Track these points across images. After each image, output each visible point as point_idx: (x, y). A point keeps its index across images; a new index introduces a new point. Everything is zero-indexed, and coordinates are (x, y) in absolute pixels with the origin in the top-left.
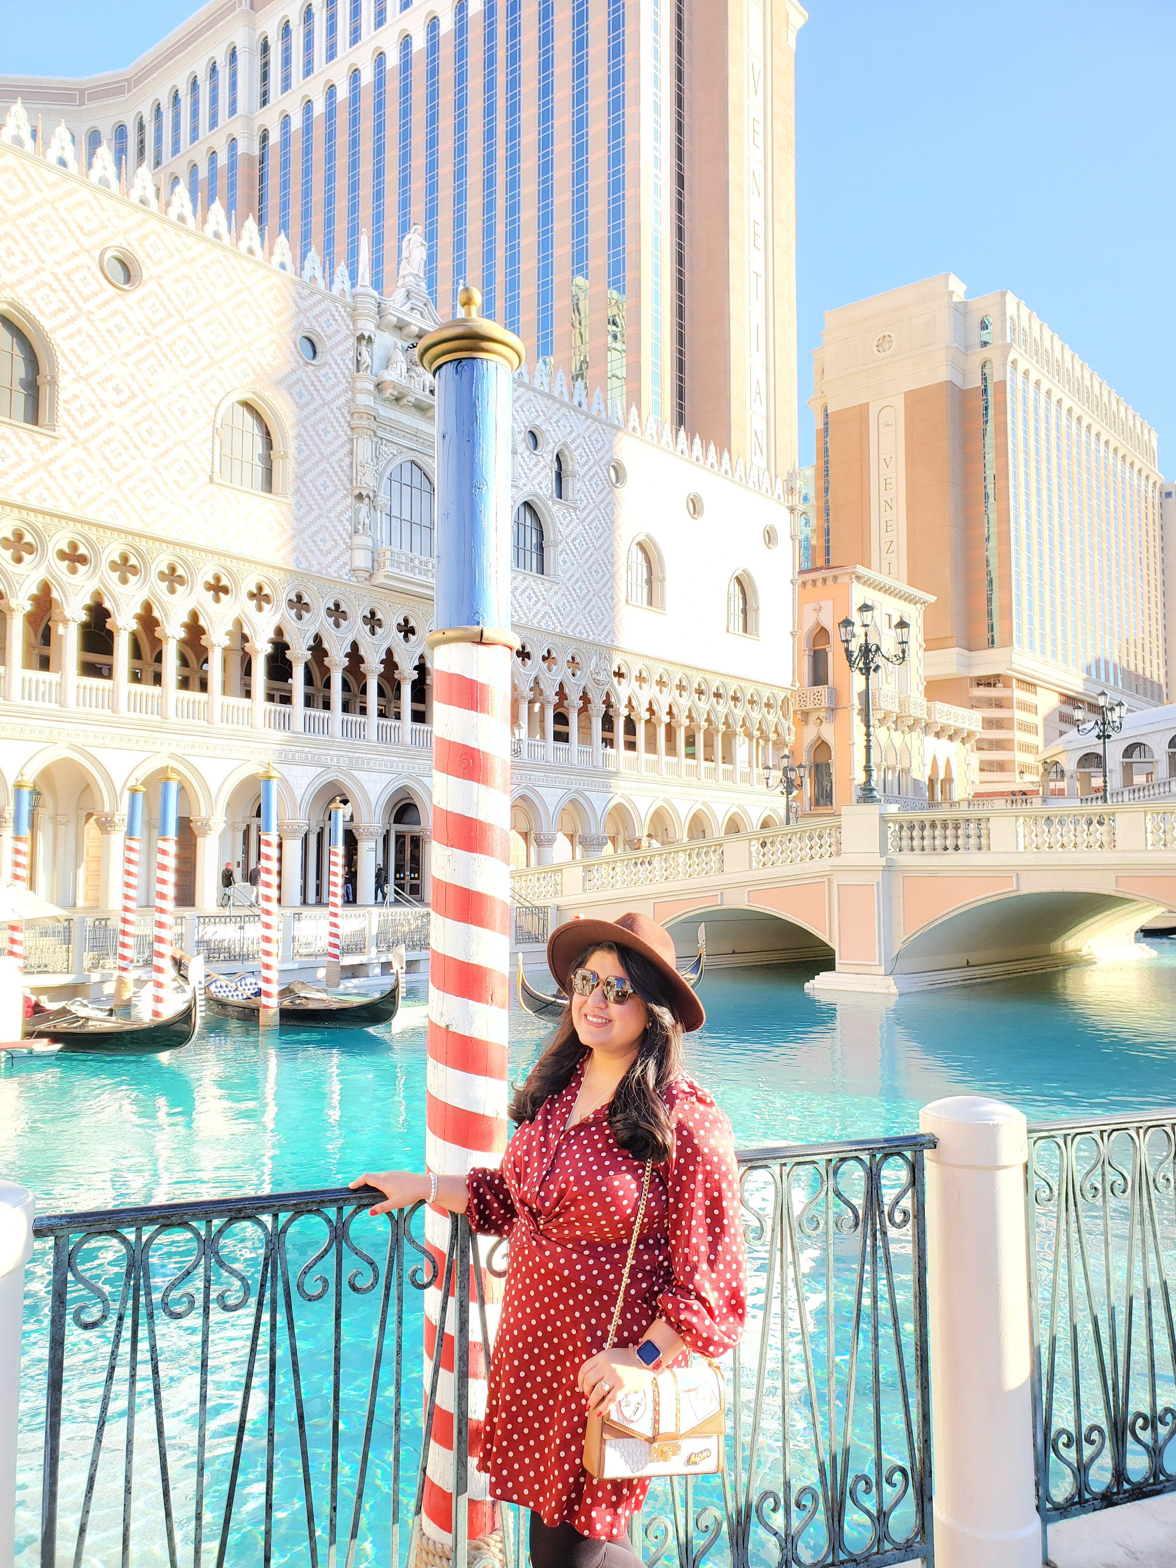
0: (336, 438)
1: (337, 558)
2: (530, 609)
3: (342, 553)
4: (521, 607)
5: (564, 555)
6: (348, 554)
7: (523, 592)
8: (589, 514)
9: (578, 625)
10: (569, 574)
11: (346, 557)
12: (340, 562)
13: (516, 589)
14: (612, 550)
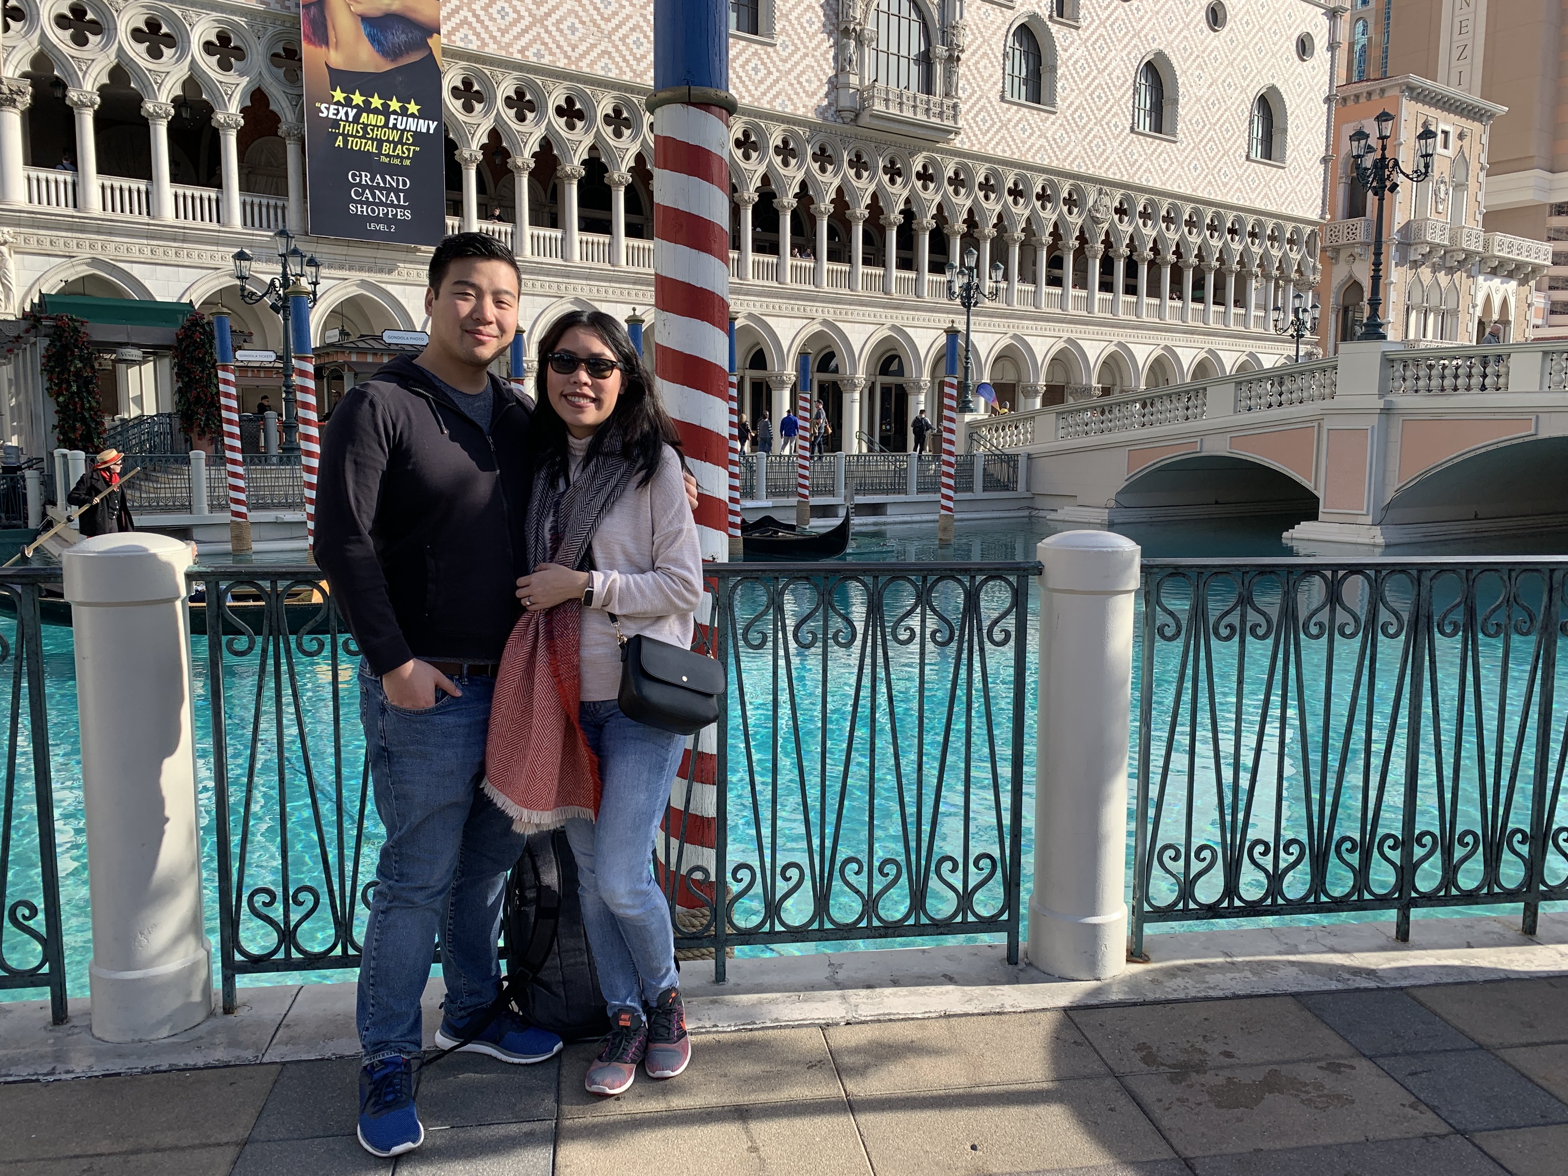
1: (822, 99)
2: (1024, 142)
4: (1014, 140)
5: (1063, 81)
6: (834, 95)
7: (1016, 125)
8: (1093, 33)
9: (1077, 157)
10: (1068, 102)
11: (832, 98)
12: (826, 103)
13: (1009, 120)
14: (1118, 72)
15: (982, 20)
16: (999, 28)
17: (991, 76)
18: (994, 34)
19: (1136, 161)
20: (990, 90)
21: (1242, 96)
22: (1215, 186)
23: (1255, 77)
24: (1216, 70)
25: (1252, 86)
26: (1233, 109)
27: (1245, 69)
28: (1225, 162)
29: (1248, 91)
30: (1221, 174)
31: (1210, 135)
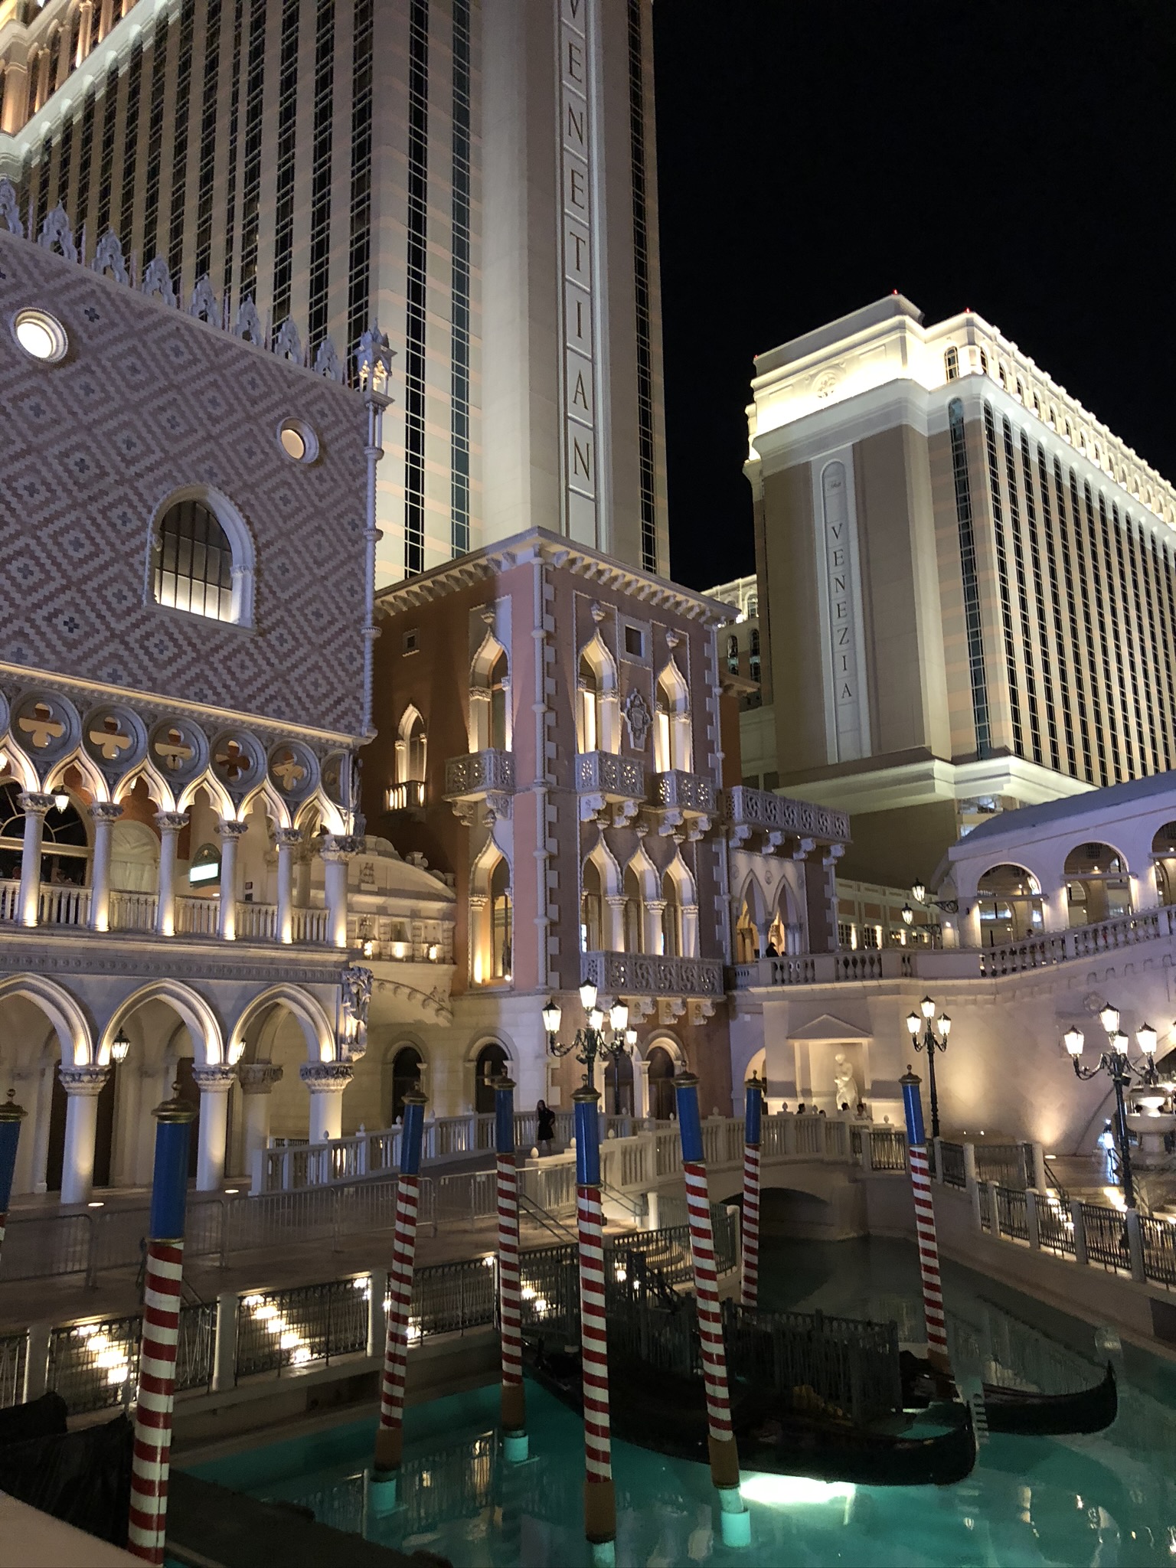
21: (121, 491)
22: (42, 645)
23: (158, 464)
24: (38, 430)
25: (150, 478)
26: (93, 508)
27: (130, 444)
28: (72, 603)
29: (140, 484)
30: (59, 621)
31: (19, 544)
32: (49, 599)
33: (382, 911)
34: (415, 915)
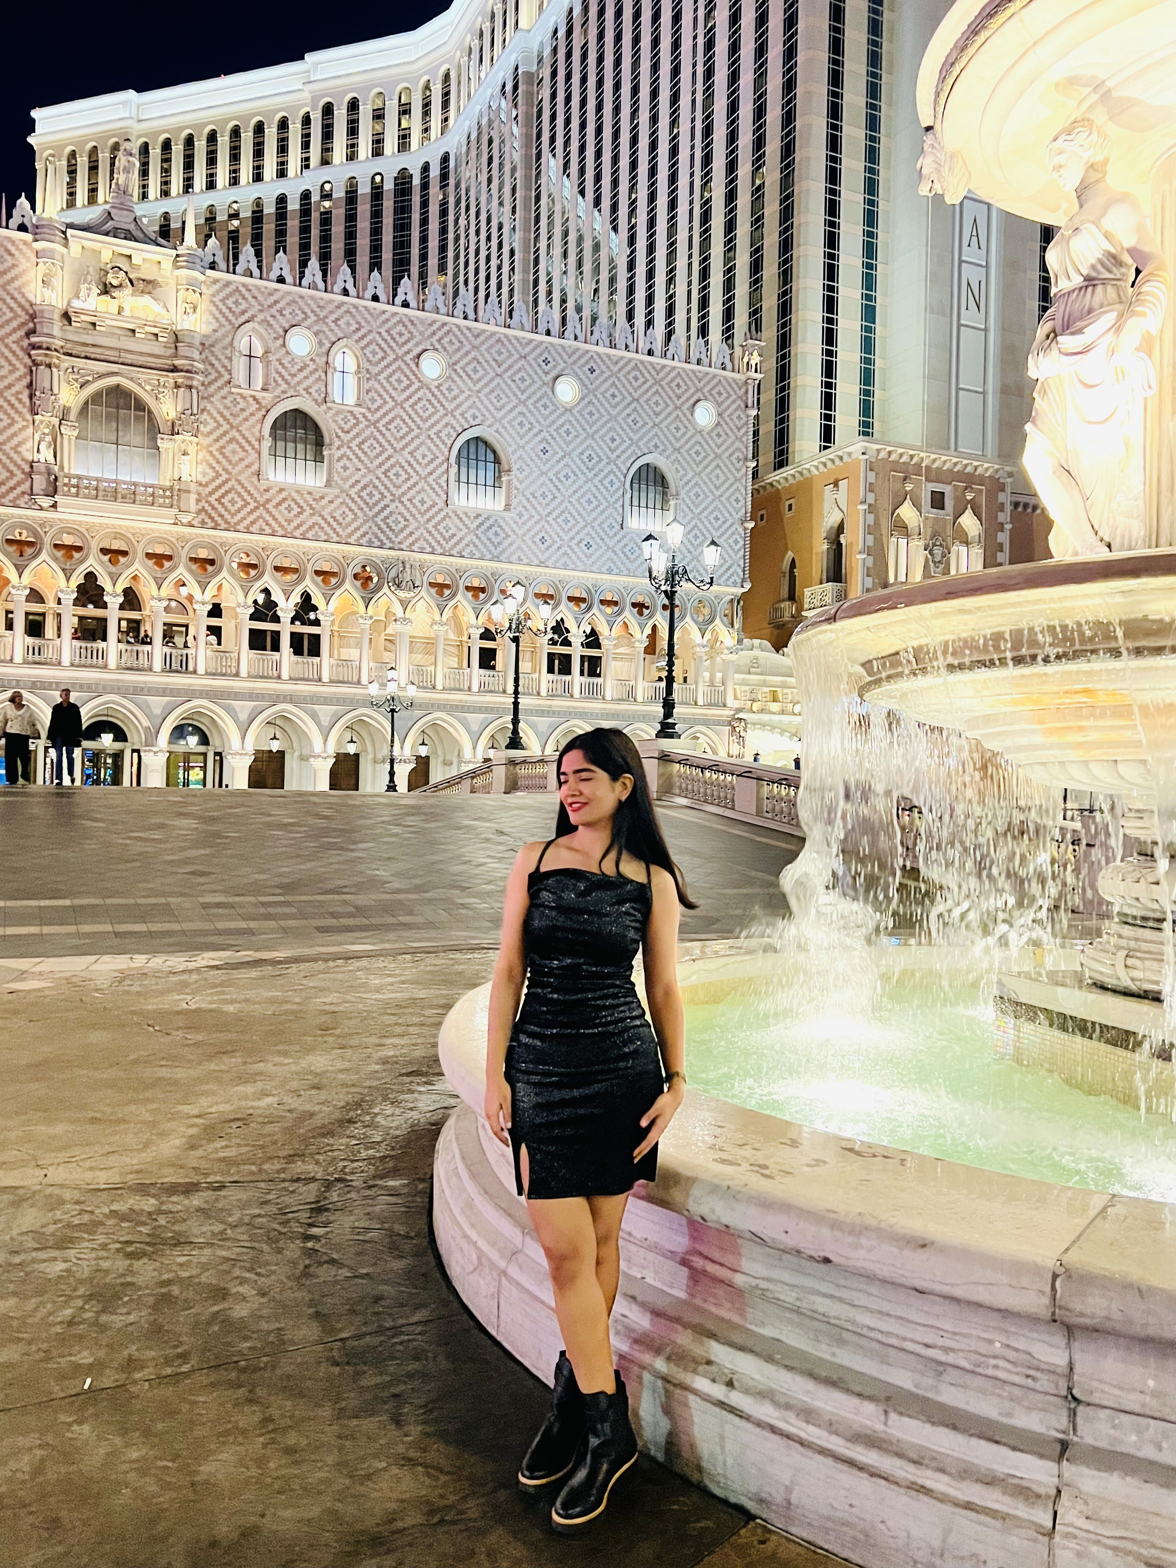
0: (11, 372)
1: (12, 489)
2: (289, 521)
3: (19, 484)
4: (275, 519)
5: (344, 461)
6: (28, 483)
7: (279, 504)
8: (385, 414)
10: (352, 481)
11: (26, 486)
12: (19, 490)
13: (268, 501)
14: (423, 449)
15: (228, 408)
16: (252, 415)
17: (242, 460)
18: (246, 419)
19: (454, 535)
20: (240, 473)
21: (609, 468)
22: (574, 558)
23: (628, 448)
24: (568, 444)
25: (624, 457)
26: (596, 480)
27: (613, 440)
28: (588, 534)
29: (619, 462)
30: (582, 545)
31: (562, 507)
32: (578, 533)
33: (764, 684)
34: (784, 686)
